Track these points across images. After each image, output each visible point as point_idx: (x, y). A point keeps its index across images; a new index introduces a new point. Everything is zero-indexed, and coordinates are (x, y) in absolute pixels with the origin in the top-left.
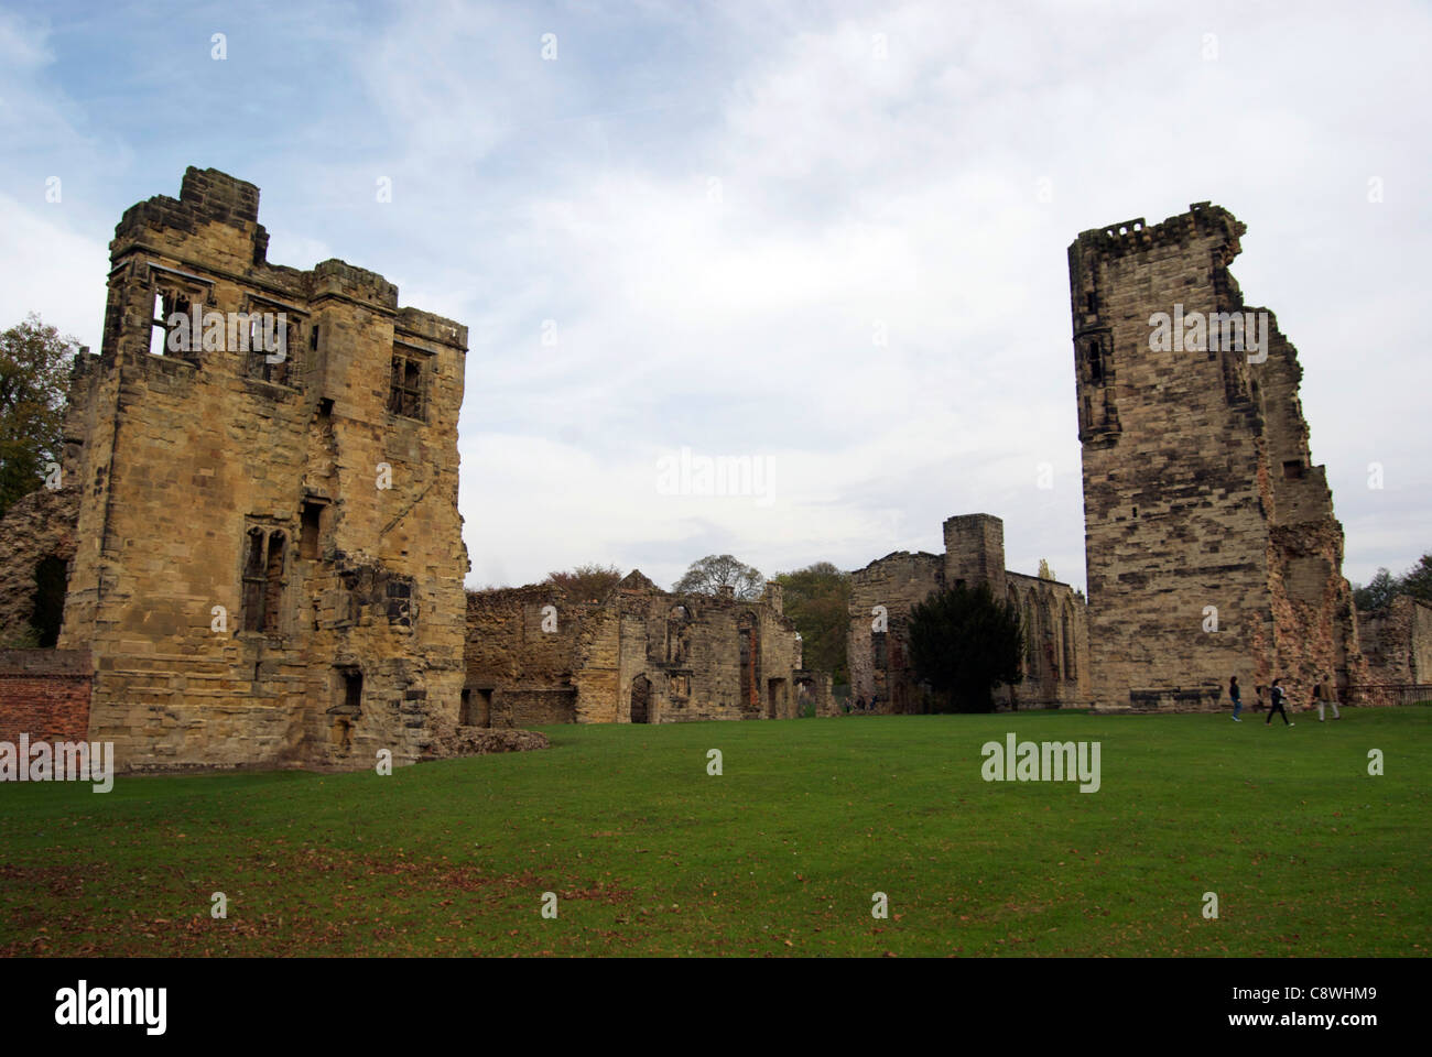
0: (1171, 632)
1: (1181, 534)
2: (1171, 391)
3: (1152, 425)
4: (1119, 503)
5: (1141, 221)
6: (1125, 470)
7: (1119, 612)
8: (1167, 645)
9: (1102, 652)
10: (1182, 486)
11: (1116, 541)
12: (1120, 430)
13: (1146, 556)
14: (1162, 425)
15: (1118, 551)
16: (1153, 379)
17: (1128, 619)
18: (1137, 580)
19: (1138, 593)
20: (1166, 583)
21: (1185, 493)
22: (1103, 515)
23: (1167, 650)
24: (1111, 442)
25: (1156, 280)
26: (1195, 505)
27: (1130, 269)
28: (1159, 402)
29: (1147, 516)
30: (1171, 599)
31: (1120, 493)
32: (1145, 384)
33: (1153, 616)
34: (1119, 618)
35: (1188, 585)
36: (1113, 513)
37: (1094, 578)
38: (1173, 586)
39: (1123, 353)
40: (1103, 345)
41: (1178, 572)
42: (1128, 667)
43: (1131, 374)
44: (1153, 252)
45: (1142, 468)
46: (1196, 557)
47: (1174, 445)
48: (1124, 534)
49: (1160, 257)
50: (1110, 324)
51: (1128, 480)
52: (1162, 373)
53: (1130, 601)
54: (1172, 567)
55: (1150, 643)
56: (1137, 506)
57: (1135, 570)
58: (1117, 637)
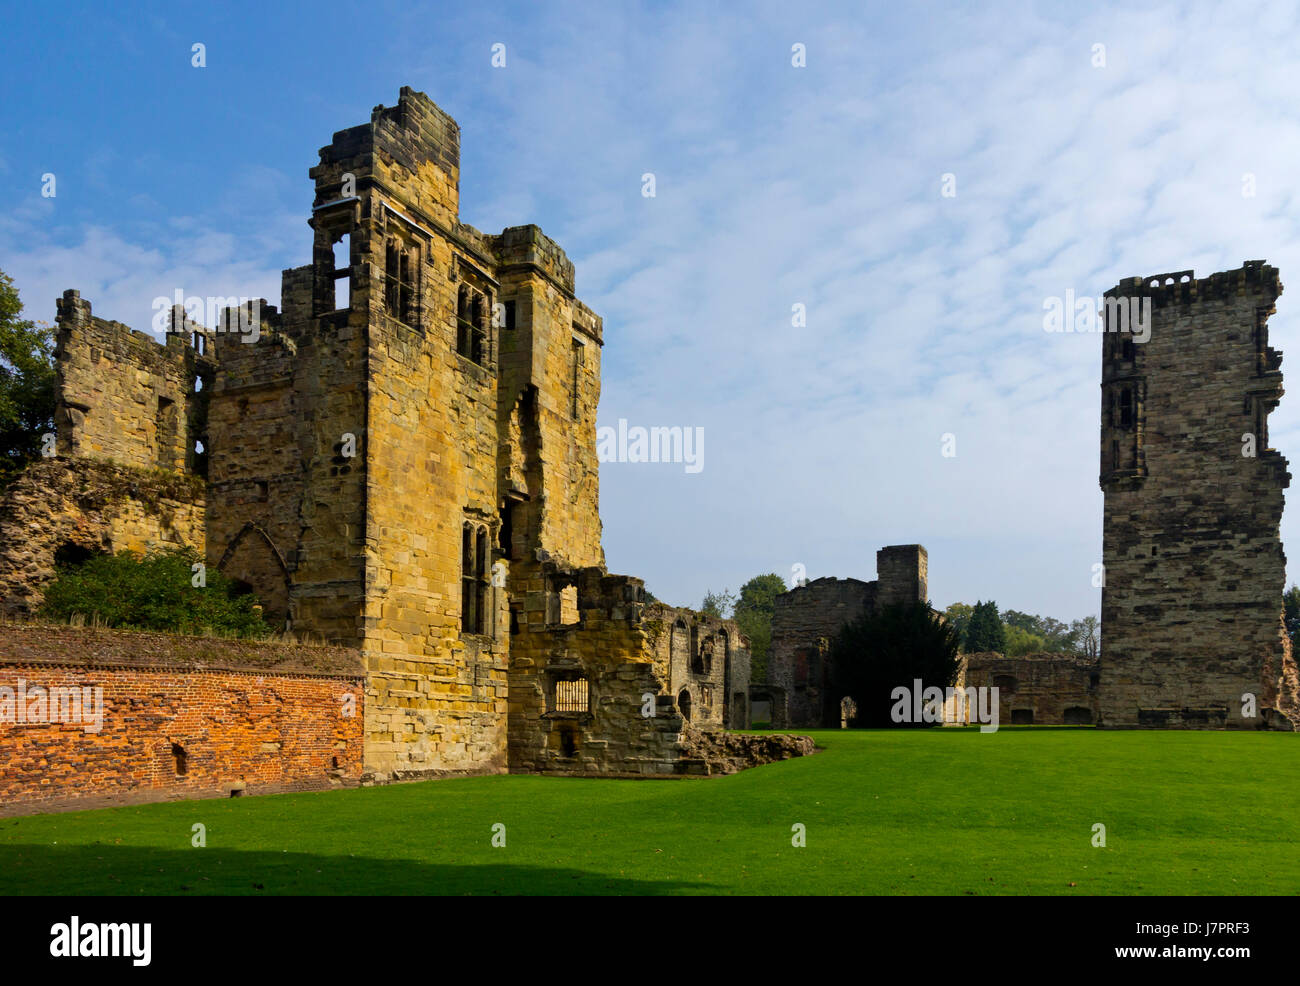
0: (1183, 659)
1: (1200, 572)
2: (1202, 441)
3: (1179, 471)
4: (1139, 543)
5: (1190, 273)
6: (1148, 512)
7: (1132, 640)
8: (1178, 670)
9: (1112, 675)
10: (1204, 530)
11: (1135, 576)
12: (1146, 473)
13: (1164, 591)
14: (1190, 472)
15: (1136, 585)
16: (1184, 428)
17: (1140, 646)
18: (1154, 612)
19: (1153, 624)
20: (1183, 616)
21: (1206, 536)
22: (1123, 552)
23: (1178, 675)
24: (1136, 485)
25: (1198, 334)
26: (1216, 547)
27: (1171, 320)
28: (1188, 450)
29: (1167, 555)
30: (1187, 631)
31: (1141, 533)
32: (1176, 432)
33: (1166, 645)
34: (1132, 646)
35: (1202, 618)
36: (1132, 551)
37: (1109, 609)
38: (1187, 619)
39: (1156, 402)
40: (1137, 392)
41: (1193, 607)
42: (1137, 688)
43: (1162, 422)
44: (1196, 306)
45: (1166, 511)
46: (1213, 594)
47: (1201, 491)
48: (1142, 570)
49: (1203, 312)
50: (1146, 372)
51: (1150, 521)
52: (1194, 423)
53: (1144, 630)
54: (1188, 602)
55: (1160, 668)
56: (1158, 545)
57: (1150, 602)
58: (1128, 662)
